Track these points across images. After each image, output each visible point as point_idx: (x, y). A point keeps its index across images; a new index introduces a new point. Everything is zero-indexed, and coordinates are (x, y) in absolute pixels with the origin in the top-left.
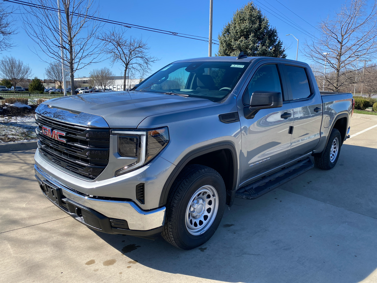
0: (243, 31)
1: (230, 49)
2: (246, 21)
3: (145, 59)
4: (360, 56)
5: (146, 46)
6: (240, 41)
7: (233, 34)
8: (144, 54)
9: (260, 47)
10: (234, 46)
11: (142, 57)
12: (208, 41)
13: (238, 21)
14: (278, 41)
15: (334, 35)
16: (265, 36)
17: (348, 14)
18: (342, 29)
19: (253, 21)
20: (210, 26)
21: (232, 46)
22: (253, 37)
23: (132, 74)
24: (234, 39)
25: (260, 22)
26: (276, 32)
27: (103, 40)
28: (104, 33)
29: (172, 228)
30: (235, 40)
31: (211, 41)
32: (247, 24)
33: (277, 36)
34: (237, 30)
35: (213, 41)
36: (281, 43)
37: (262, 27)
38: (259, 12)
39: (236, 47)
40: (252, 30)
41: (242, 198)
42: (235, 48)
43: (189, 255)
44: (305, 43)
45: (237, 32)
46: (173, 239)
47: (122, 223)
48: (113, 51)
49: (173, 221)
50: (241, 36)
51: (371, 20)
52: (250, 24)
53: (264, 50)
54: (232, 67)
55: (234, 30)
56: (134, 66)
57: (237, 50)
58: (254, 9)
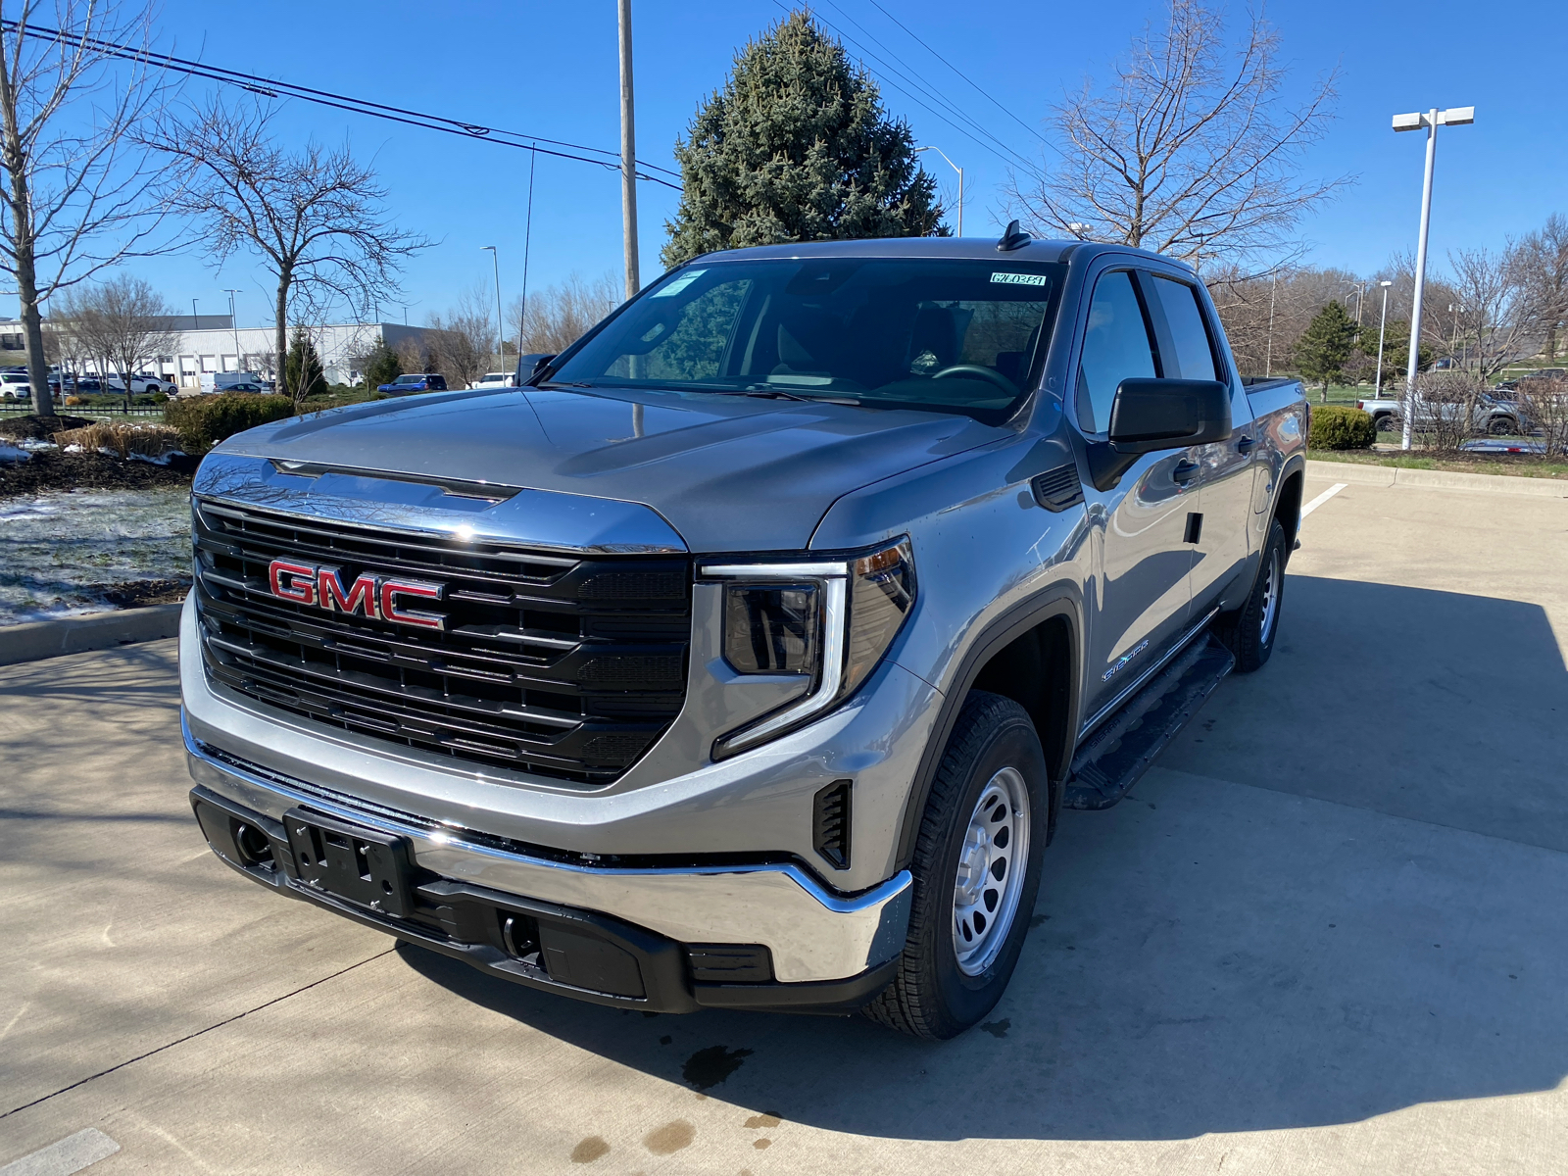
0: (780, 127)
1: (729, 201)
2: (790, 90)
3: (368, 239)
4: (1207, 238)
5: (372, 181)
6: (770, 172)
7: (739, 141)
8: (367, 217)
9: (852, 198)
10: (750, 192)
11: (356, 233)
12: (619, 167)
13: (757, 87)
14: (916, 172)
15: (1113, 154)
16: (869, 153)
17: (1160, 75)
18: (1139, 132)
19: (818, 89)
20: (623, 104)
21: (739, 192)
22: (822, 154)
23: (311, 309)
24: (749, 163)
25: (847, 94)
26: (907, 138)
27: (167, 149)
28: (169, 120)
29: (918, 956)
30: (753, 167)
31: (631, 165)
32: (792, 102)
33: (912, 152)
34: (757, 124)
35: (638, 168)
36: (931, 182)
37: (856, 113)
38: (838, 53)
39: (758, 193)
40: (816, 125)
41: (1073, 807)
42: (753, 197)
43: (960, 1057)
44: (1007, 186)
45: (753, 134)
46: (915, 1000)
47: (744, 961)
48: (216, 200)
49: (921, 926)
50: (774, 149)
51: (1238, 103)
52: (806, 100)
53: (870, 208)
54: (996, 281)
55: (741, 123)
56: (325, 269)
57: (762, 207)
58: (816, 40)
